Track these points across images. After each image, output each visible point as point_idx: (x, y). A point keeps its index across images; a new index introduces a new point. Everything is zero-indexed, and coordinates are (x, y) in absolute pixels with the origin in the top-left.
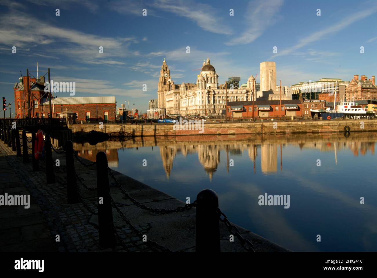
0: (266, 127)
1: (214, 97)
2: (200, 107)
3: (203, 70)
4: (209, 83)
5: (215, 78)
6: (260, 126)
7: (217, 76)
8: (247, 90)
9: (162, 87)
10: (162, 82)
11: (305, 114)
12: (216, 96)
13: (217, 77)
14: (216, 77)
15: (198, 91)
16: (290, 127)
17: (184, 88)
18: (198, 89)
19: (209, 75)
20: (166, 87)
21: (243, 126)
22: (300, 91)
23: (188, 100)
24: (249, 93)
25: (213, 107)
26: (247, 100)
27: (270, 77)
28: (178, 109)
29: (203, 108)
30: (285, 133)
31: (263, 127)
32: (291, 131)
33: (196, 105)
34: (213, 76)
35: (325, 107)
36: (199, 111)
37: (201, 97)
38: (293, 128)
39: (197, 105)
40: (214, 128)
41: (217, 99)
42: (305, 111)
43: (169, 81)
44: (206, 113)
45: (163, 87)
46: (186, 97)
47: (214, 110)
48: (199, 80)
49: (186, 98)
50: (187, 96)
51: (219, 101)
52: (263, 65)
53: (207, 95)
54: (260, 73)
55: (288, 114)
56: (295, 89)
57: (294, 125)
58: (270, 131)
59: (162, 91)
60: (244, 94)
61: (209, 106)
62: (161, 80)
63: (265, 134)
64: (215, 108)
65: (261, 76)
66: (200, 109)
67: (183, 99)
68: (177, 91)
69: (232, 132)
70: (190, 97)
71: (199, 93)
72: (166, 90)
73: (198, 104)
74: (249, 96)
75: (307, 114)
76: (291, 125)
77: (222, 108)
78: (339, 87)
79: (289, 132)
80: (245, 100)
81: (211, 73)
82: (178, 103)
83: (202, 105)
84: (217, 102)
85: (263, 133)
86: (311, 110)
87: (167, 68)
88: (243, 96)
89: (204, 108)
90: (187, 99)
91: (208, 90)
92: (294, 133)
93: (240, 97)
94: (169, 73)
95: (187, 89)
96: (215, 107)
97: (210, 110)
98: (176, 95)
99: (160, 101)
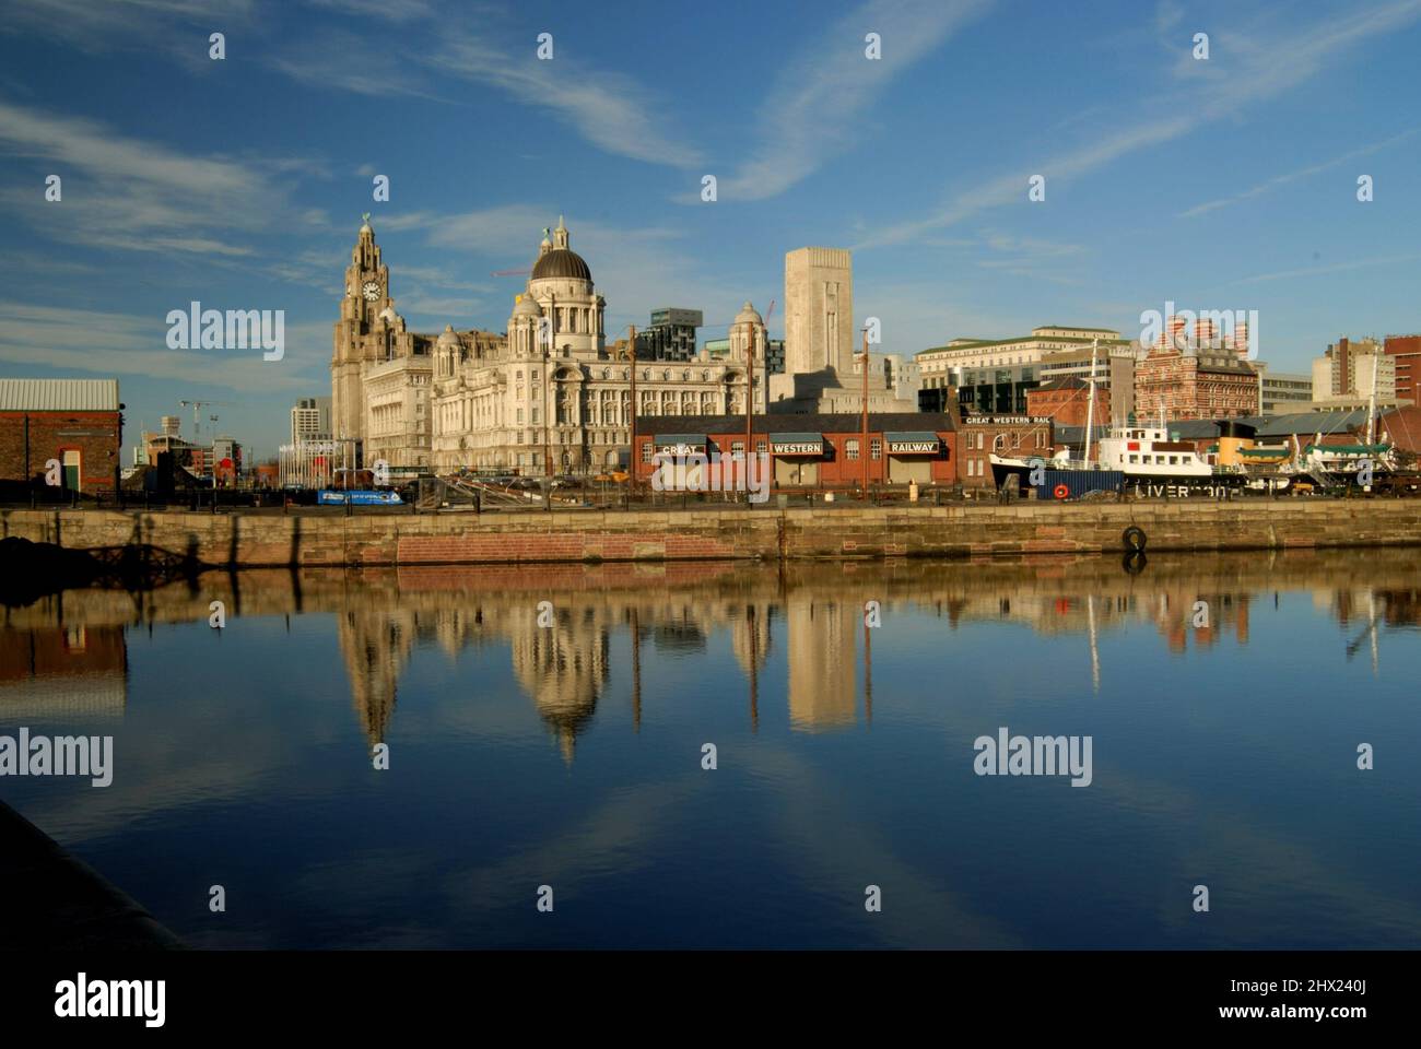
0: (800, 528)
1: (585, 394)
2: (520, 435)
3: (539, 273)
4: (566, 333)
5: (590, 313)
6: (774, 525)
7: (601, 304)
8: (727, 368)
9: (353, 344)
10: (352, 322)
11: (971, 473)
12: (594, 391)
13: (598, 305)
14: (594, 307)
15: (516, 366)
16: (900, 529)
17: (452, 352)
18: (514, 357)
19: (564, 299)
20: (372, 343)
21: (697, 525)
22: (952, 378)
23: (468, 402)
24: (735, 382)
25: (578, 439)
26: (728, 409)
27: (829, 314)
28: (422, 442)
29: (535, 440)
30: (877, 556)
31: (785, 528)
32: (904, 548)
33: (504, 430)
34: (580, 302)
35: (1051, 446)
36: (518, 455)
37: (526, 392)
38: (914, 535)
39: (507, 426)
40: (571, 531)
41: (596, 402)
42: (971, 464)
43: (385, 319)
44: (546, 466)
45: (357, 346)
46: (461, 389)
47: (585, 450)
48: (521, 317)
49: (458, 396)
50: (463, 385)
51: (606, 411)
52: (797, 262)
53: (553, 386)
54: (787, 294)
55: (900, 473)
56: (933, 368)
57: (917, 522)
58: (816, 546)
59: (351, 361)
60: (717, 383)
61: (562, 433)
62: (350, 314)
63: (794, 560)
64: (590, 443)
65: (791, 308)
66: (521, 447)
67: (447, 400)
68: (419, 363)
69: (650, 549)
70: (479, 393)
71: (519, 374)
72: (369, 359)
73: (512, 422)
74: (737, 393)
75: (976, 476)
76: (903, 523)
77: (620, 441)
78: (1108, 362)
79: (896, 551)
80: (720, 411)
81: (572, 288)
82: (422, 416)
83: (529, 429)
84: (596, 418)
85: (785, 557)
86: (995, 460)
87: (375, 257)
88: (713, 392)
89: (541, 440)
90: (464, 401)
91: (558, 364)
92: (916, 556)
93: (699, 396)
94: (384, 279)
95: (464, 356)
96: (590, 439)
97: (565, 452)
98: (415, 380)
99: (344, 405)
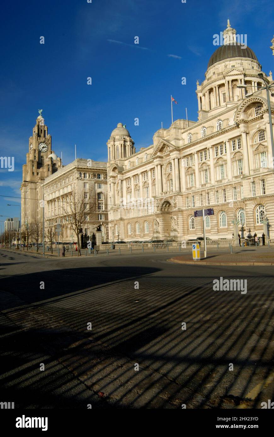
10: (33, 162)
17: (125, 141)
20: (44, 171)
43: (51, 158)
45: (35, 174)
59: (31, 182)
62: (31, 159)
72: (42, 177)
87: (45, 131)
94: (50, 142)
98: (83, 175)
99: (27, 206)
